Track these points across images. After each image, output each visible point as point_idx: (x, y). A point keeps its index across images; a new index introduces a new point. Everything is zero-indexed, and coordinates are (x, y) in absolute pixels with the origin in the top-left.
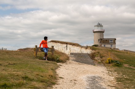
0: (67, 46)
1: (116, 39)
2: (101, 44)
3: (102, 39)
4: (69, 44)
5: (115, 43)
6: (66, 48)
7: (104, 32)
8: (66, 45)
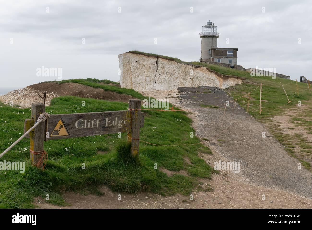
0: (157, 62)
1: (237, 50)
2: (212, 58)
3: (214, 49)
4: (161, 58)
5: (235, 56)
6: (156, 65)
7: (218, 37)
8: (156, 60)
